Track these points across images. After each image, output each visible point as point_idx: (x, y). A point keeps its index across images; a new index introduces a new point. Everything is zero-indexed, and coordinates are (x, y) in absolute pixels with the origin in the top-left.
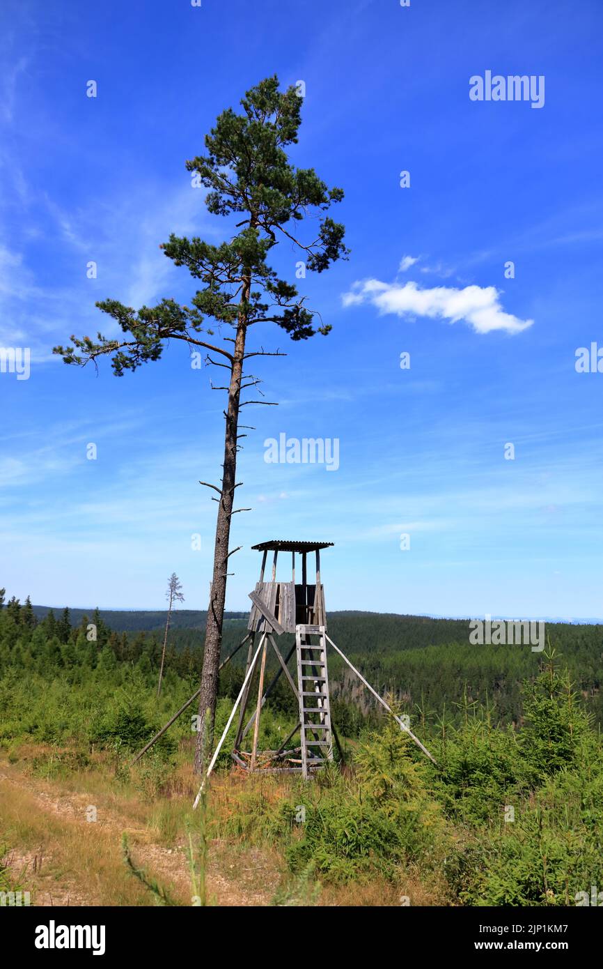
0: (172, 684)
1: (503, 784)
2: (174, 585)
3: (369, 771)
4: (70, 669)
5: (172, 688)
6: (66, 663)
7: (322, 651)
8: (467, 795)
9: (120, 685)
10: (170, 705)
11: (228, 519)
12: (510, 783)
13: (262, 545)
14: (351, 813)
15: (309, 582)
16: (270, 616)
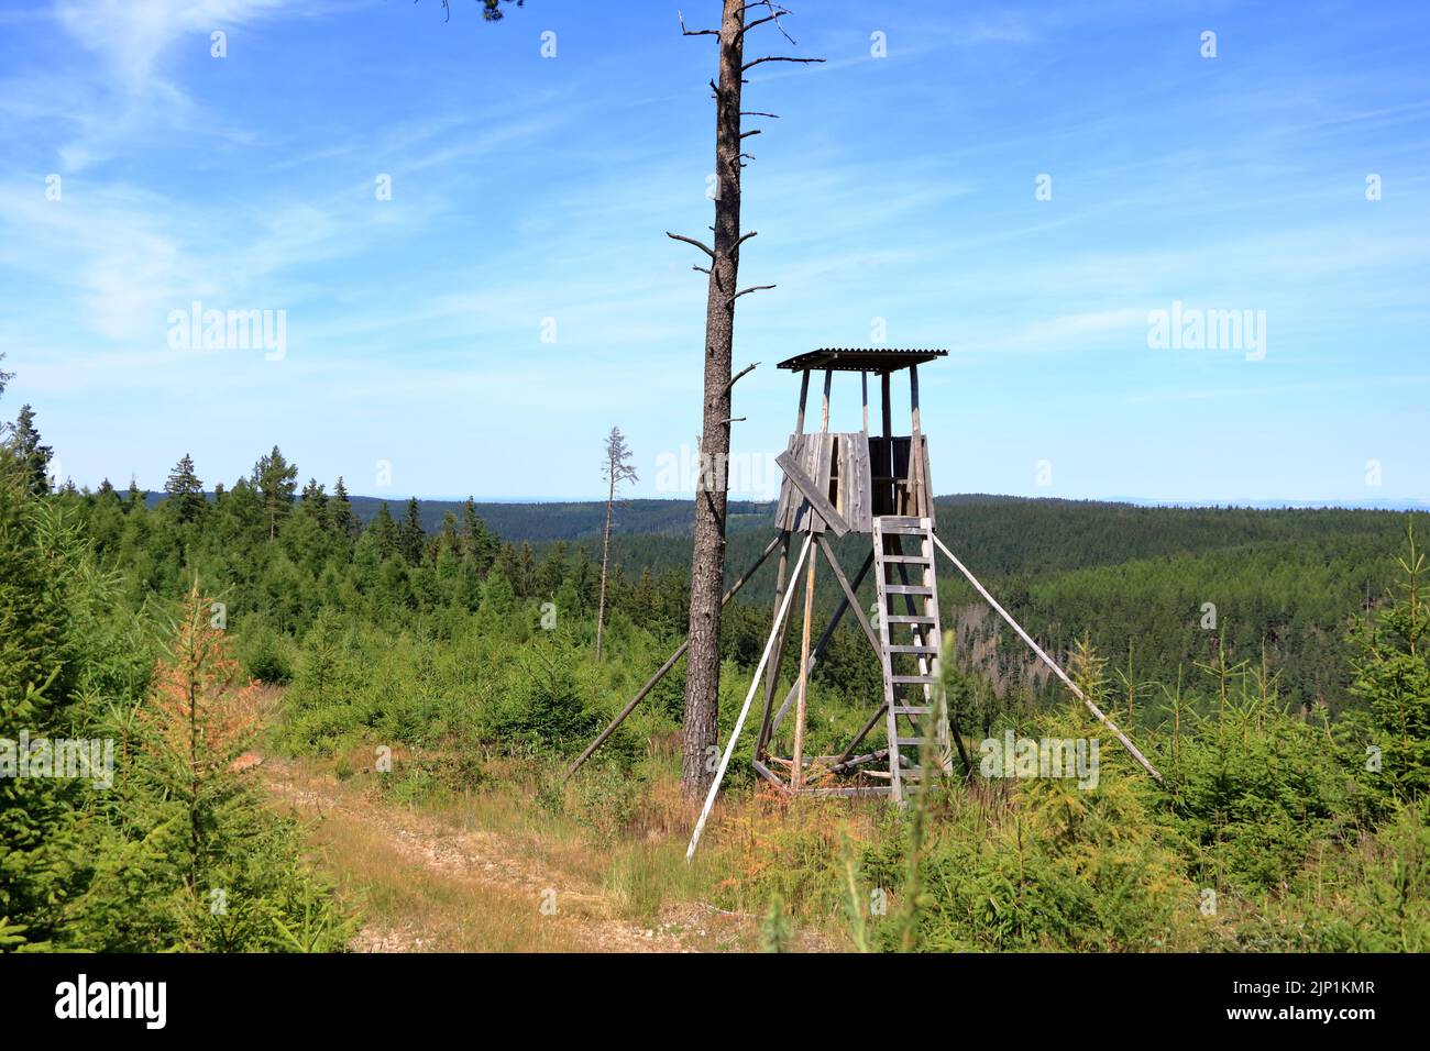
0: (624, 638)
1: (1301, 818)
2: (616, 451)
3: (1036, 789)
4: (430, 612)
5: (624, 646)
6: (422, 601)
7: (927, 566)
8: (1226, 838)
9: (524, 641)
10: (622, 677)
11: (730, 308)
12: (1318, 816)
13: (798, 358)
14: (1000, 868)
15: (896, 432)
16: (820, 500)
